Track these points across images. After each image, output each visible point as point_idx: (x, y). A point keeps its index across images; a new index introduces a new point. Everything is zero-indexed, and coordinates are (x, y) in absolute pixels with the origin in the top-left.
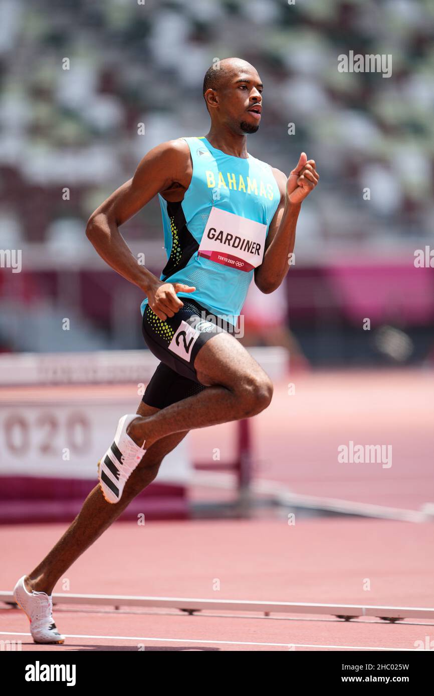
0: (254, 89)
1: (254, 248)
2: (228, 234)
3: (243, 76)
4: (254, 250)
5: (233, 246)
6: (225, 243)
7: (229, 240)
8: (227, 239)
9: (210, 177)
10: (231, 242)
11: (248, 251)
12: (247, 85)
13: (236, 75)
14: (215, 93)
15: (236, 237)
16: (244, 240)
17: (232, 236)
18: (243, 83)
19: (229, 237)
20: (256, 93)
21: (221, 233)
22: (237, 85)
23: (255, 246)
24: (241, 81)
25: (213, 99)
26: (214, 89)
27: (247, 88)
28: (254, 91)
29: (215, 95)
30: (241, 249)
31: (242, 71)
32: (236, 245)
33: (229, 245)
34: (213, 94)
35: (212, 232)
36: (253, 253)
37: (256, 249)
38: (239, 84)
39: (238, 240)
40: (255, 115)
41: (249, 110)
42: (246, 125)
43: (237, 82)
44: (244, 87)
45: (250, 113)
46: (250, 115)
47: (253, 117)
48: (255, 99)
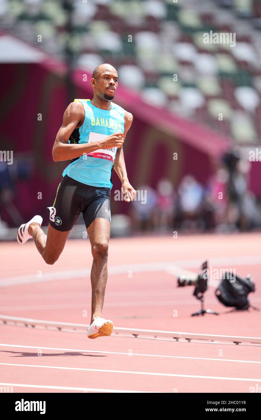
0: (112, 79)
3: (107, 73)
9: (93, 120)
12: (108, 77)
13: (104, 72)
14: (95, 80)
18: (107, 76)
20: (112, 81)
22: (103, 77)
24: (105, 75)
25: (94, 83)
26: (95, 78)
27: (108, 78)
28: (112, 80)
29: (95, 81)
31: (107, 70)
34: (94, 81)
38: (104, 76)
40: (111, 91)
41: (107, 88)
42: (107, 95)
43: (104, 75)
44: (107, 78)
45: (108, 89)
46: (109, 91)
47: (110, 91)
48: (111, 84)
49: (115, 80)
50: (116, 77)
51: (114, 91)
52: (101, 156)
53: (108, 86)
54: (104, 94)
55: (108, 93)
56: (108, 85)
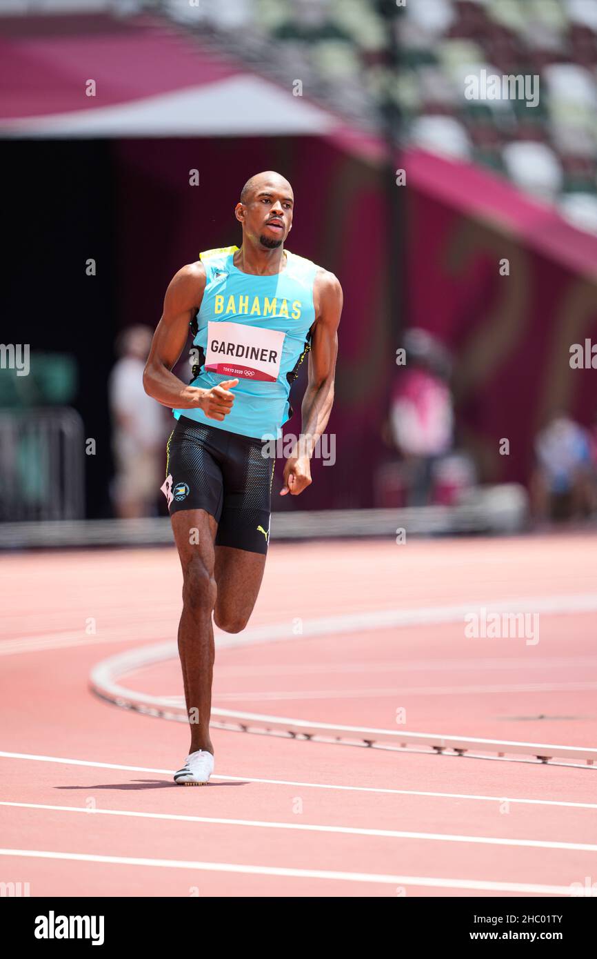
0: (278, 203)
1: (266, 355)
2: (229, 344)
3: (268, 190)
4: (267, 358)
5: (237, 355)
6: (227, 354)
7: (232, 350)
8: (229, 349)
9: (220, 301)
10: (235, 352)
11: (256, 359)
12: (269, 199)
13: (260, 188)
14: (244, 205)
15: (239, 346)
16: (248, 348)
17: (233, 346)
19: (231, 347)
20: (278, 206)
21: (223, 343)
22: (259, 199)
23: (268, 353)
24: (263, 194)
25: (241, 213)
27: (270, 201)
29: (244, 209)
30: (246, 357)
32: (240, 353)
33: (232, 355)
35: (215, 344)
36: (265, 360)
37: (271, 357)
38: (262, 197)
39: (241, 349)
40: (274, 229)
41: (268, 223)
42: (265, 238)
43: (260, 196)
44: (267, 201)
45: (269, 226)
46: (269, 229)
47: (272, 231)
48: (274, 212)
49: (285, 206)
50: (286, 197)
51: (281, 229)
52: (232, 370)
53: (267, 216)
54: (260, 236)
55: (268, 234)
56: (269, 214)
